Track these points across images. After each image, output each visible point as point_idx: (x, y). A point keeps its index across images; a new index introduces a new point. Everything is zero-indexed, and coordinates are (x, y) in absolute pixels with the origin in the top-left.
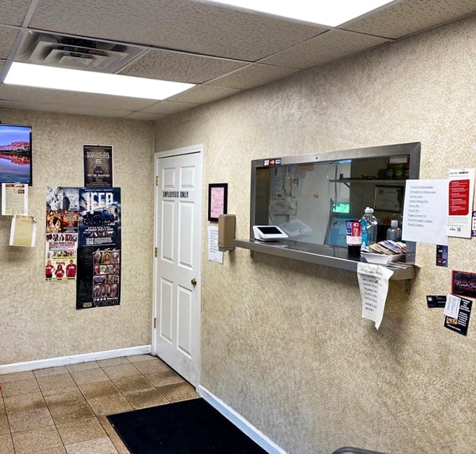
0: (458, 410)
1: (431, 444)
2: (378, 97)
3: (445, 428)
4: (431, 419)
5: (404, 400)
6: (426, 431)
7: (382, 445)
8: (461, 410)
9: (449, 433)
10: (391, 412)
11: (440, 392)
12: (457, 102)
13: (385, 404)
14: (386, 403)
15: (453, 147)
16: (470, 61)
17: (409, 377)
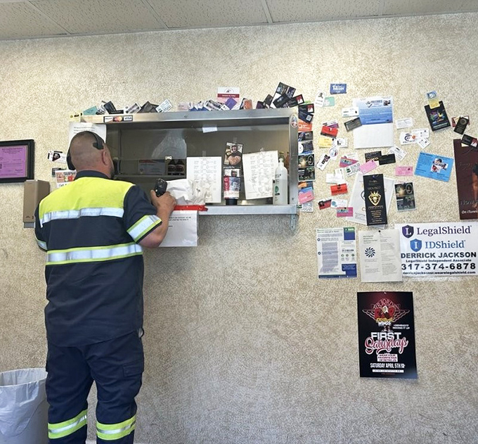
0: (340, 309)
1: (320, 347)
2: (255, 67)
3: (330, 328)
4: (319, 326)
5: (294, 320)
6: (315, 338)
7: (274, 372)
8: (342, 308)
9: (334, 331)
10: (282, 337)
11: (325, 301)
12: (324, 79)
13: (276, 332)
14: (277, 330)
15: (324, 113)
16: (333, 52)
17: (297, 299)
